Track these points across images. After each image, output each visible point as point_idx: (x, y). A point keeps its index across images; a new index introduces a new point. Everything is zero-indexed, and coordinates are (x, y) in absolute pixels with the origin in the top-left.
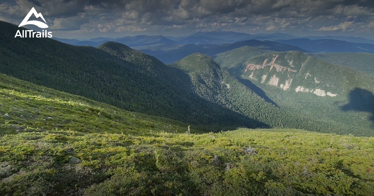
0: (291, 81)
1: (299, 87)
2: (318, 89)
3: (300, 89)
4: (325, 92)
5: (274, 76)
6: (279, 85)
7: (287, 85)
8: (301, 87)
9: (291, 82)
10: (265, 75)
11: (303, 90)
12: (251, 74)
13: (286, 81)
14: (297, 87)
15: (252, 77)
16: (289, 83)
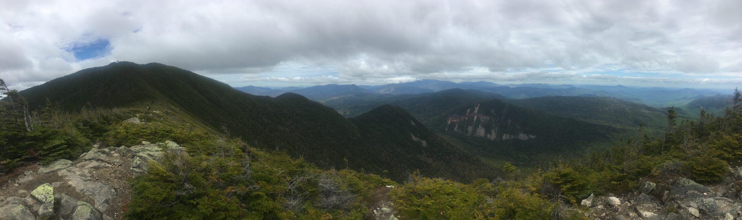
0: (496, 129)
1: (505, 135)
2: (521, 133)
3: (506, 137)
4: (527, 135)
5: (480, 127)
6: (486, 136)
7: (494, 135)
8: (507, 134)
9: (496, 131)
10: (470, 127)
11: (509, 137)
12: (455, 126)
13: (492, 130)
14: (503, 136)
15: (457, 129)
16: (495, 132)
